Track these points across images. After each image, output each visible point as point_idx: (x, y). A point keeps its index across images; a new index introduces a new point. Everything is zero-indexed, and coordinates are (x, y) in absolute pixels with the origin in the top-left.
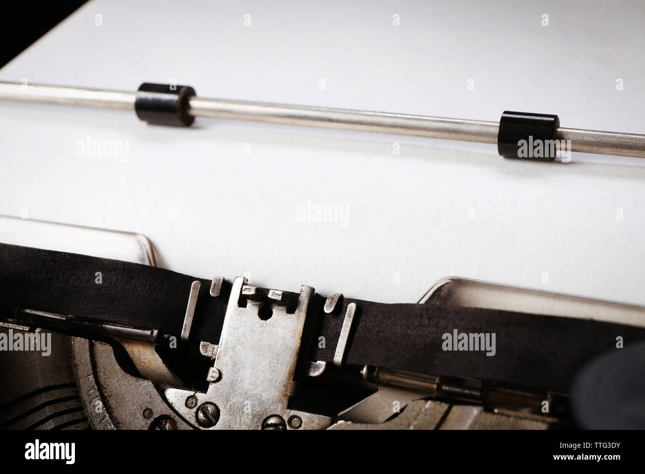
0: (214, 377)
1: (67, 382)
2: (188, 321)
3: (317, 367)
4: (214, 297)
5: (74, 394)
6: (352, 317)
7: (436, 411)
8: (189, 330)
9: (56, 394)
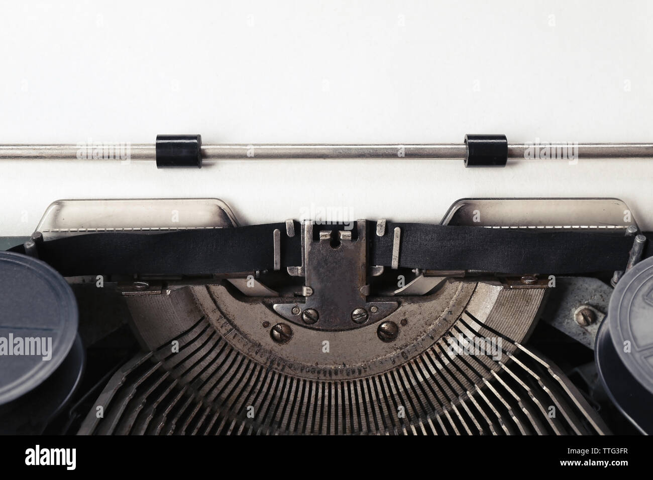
0: (309, 293)
1: (200, 318)
2: (277, 258)
3: (378, 270)
4: (292, 237)
5: (207, 324)
6: (399, 237)
7: (469, 288)
8: (280, 263)
9: (198, 330)
